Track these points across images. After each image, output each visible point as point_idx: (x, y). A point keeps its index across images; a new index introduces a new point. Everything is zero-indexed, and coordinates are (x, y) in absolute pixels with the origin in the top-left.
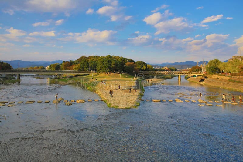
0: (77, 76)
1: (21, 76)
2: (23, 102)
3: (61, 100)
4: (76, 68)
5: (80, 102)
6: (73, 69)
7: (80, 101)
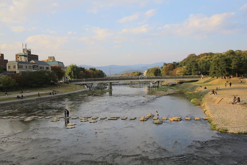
0: (181, 83)
2: (106, 118)
3: (150, 117)
4: (180, 72)
5: (174, 120)
6: (177, 73)
7: (174, 118)
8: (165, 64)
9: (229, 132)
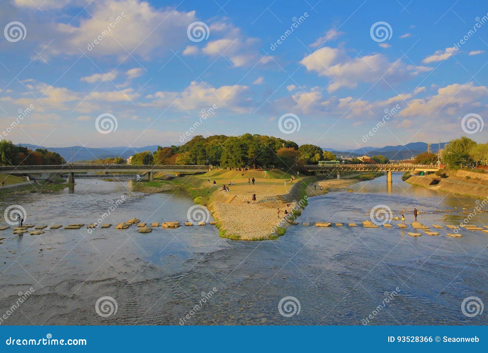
0: (182, 175)
1: (77, 177)
2: (62, 226)
3: (134, 223)
4: (181, 160)
5: (169, 227)
6: (176, 162)
7: (169, 224)
8: (160, 148)
9: (242, 238)
